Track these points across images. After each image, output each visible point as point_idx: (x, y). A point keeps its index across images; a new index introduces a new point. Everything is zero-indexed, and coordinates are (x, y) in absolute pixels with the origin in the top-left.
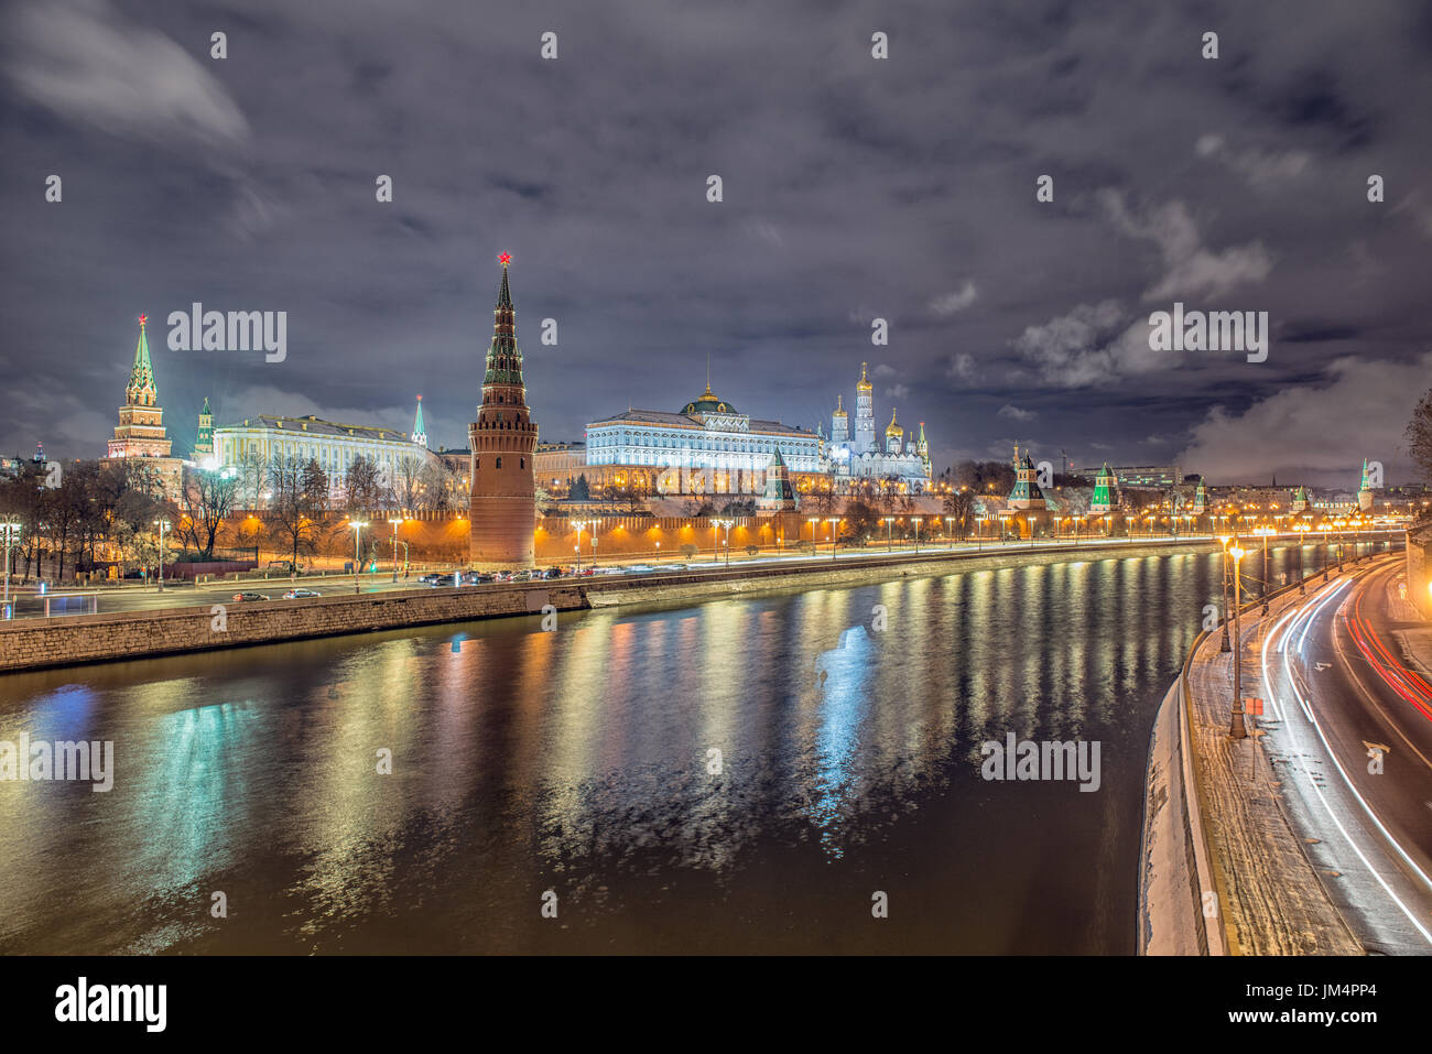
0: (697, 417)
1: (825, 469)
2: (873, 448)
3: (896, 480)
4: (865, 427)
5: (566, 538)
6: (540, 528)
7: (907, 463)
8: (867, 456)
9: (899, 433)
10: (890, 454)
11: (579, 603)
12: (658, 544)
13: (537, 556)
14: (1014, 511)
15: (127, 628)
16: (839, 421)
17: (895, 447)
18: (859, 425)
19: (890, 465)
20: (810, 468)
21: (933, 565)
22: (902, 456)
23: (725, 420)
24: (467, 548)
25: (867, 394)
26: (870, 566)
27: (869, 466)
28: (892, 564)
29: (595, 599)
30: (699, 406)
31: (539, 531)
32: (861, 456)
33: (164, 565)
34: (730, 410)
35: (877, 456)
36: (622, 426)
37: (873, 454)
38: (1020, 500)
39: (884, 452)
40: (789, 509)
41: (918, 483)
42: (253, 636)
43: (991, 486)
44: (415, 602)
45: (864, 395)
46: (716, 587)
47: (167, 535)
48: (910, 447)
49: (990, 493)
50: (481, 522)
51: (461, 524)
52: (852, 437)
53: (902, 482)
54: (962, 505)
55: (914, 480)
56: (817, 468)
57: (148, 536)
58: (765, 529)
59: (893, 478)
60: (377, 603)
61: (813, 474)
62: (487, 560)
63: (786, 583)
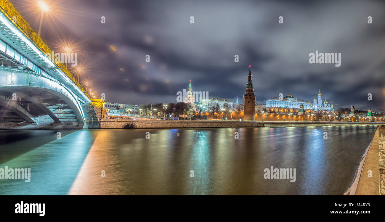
0: (287, 99)
1: (312, 109)
2: (322, 105)
3: (326, 111)
4: (320, 102)
5: (261, 117)
6: (256, 114)
7: (328, 108)
8: (320, 107)
9: (327, 102)
10: (325, 106)
11: (262, 126)
12: (278, 118)
13: (256, 118)
14: (351, 117)
15: (183, 123)
16: (315, 100)
17: (326, 105)
18: (319, 101)
19: (325, 108)
20: (309, 108)
21: (333, 124)
22: (327, 107)
23: (292, 99)
24: (243, 117)
25: (320, 95)
26: (320, 123)
27: (321, 108)
28: (324, 123)
29: (265, 125)
30: (287, 97)
31: (256, 115)
32: (319, 107)
33: (191, 117)
34: (293, 97)
35: (322, 107)
36: (273, 100)
37: (321, 106)
38: (352, 115)
39: (324, 106)
40: (304, 114)
41: (331, 112)
42: (204, 126)
43: (346, 112)
44: (233, 123)
45: (320, 96)
46: (289, 125)
47: (192, 112)
48: (329, 105)
49: (346, 114)
50: (246, 113)
51: (242, 113)
52: (317, 103)
53: (327, 111)
54: (340, 115)
55: (330, 111)
56: (310, 109)
57: (189, 112)
58: (299, 117)
59: (325, 111)
60: (226, 123)
61: (309, 109)
62: (247, 119)
63: (303, 125)
